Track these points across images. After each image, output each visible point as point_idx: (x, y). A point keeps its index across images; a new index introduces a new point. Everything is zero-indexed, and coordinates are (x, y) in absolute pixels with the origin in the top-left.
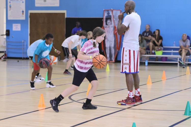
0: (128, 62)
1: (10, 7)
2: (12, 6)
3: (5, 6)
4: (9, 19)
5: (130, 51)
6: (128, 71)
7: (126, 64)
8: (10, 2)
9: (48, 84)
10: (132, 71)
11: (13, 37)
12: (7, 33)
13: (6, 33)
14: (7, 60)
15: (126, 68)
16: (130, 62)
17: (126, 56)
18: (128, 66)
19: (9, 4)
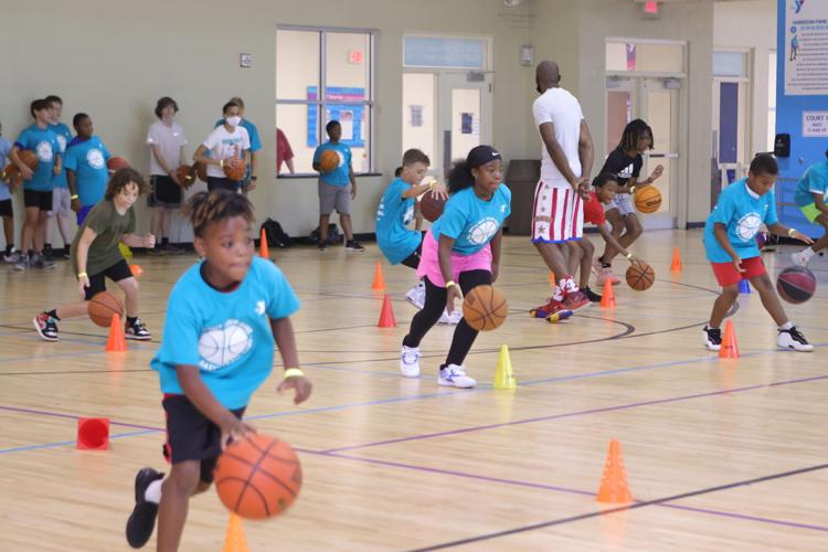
0: (548, 213)
1: (794, 47)
2: (801, 44)
3: (775, 45)
4: (789, 91)
5: (555, 190)
6: (546, 237)
7: (542, 218)
8: (793, 30)
9: (788, 335)
10: (558, 237)
11: (800, 161)
12: (781, 145)
13: (776, 148)
14: (778, 248)
15: (541, 230)
16: (553, 216)
17: (544, 198)
18: (546, 225)
19: (789, 37)
